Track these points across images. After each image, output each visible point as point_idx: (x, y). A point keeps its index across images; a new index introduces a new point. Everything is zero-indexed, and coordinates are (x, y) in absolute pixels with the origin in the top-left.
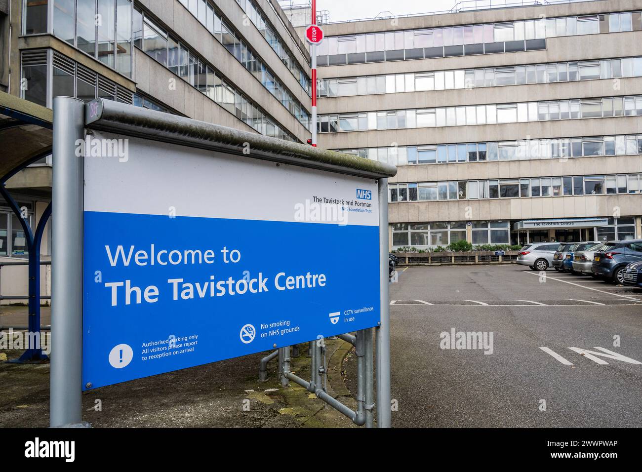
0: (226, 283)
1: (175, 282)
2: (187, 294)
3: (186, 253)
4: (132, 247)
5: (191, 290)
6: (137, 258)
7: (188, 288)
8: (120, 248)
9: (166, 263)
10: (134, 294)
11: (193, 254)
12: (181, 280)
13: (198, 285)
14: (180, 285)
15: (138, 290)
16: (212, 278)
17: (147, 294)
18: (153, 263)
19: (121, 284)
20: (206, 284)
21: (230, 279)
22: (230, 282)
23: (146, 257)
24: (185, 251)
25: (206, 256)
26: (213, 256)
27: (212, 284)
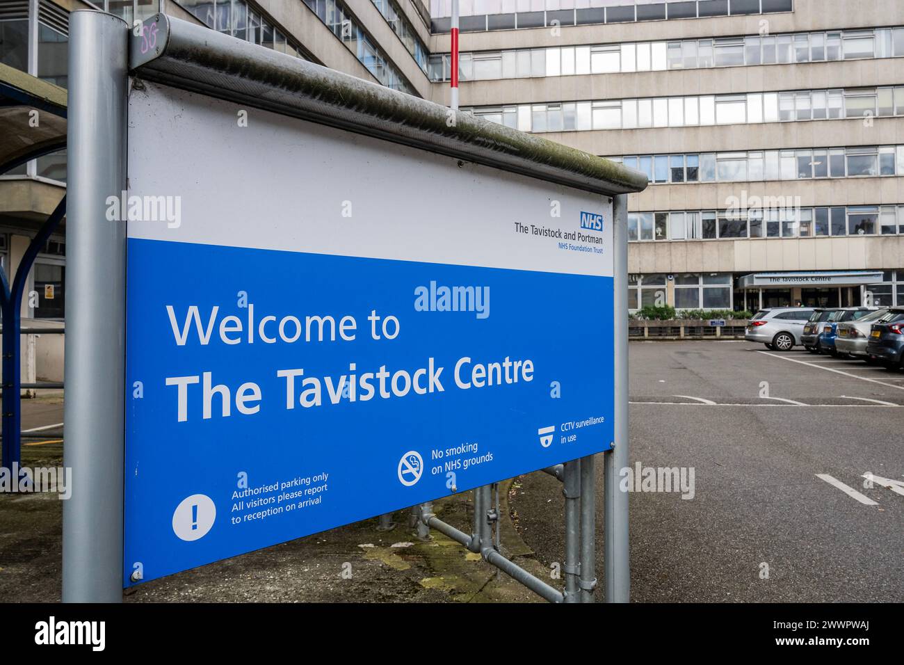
0: (375, 376)
1: (290, 375)
2: (310, 398)
3: (309, 321)
4: (215, 309)
5: (317, 391)
6: (223, 329)
7: (311, 386)
8: (193, 310)
9: (274, 341)
10: (217, 398)
11: (321, 322)
12: (300, 372)
13: (328, 380)
14: (298, 380)
15: (224, 390)
16: (353, 367)
17: (240, 398)
18: (251, 341)
19: (195, 379)
20: (343, 378)
21: (383, 368)
22: (383, 374)
23: (239, 328)
24: (308, 318)
25: (342, 328)
26: (354, 327)
27: (353, 377)
